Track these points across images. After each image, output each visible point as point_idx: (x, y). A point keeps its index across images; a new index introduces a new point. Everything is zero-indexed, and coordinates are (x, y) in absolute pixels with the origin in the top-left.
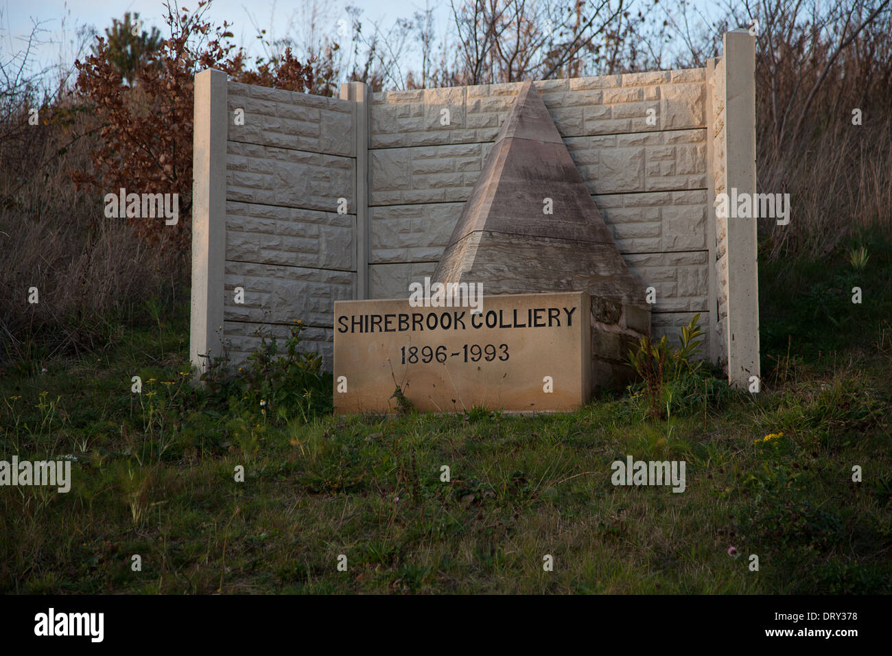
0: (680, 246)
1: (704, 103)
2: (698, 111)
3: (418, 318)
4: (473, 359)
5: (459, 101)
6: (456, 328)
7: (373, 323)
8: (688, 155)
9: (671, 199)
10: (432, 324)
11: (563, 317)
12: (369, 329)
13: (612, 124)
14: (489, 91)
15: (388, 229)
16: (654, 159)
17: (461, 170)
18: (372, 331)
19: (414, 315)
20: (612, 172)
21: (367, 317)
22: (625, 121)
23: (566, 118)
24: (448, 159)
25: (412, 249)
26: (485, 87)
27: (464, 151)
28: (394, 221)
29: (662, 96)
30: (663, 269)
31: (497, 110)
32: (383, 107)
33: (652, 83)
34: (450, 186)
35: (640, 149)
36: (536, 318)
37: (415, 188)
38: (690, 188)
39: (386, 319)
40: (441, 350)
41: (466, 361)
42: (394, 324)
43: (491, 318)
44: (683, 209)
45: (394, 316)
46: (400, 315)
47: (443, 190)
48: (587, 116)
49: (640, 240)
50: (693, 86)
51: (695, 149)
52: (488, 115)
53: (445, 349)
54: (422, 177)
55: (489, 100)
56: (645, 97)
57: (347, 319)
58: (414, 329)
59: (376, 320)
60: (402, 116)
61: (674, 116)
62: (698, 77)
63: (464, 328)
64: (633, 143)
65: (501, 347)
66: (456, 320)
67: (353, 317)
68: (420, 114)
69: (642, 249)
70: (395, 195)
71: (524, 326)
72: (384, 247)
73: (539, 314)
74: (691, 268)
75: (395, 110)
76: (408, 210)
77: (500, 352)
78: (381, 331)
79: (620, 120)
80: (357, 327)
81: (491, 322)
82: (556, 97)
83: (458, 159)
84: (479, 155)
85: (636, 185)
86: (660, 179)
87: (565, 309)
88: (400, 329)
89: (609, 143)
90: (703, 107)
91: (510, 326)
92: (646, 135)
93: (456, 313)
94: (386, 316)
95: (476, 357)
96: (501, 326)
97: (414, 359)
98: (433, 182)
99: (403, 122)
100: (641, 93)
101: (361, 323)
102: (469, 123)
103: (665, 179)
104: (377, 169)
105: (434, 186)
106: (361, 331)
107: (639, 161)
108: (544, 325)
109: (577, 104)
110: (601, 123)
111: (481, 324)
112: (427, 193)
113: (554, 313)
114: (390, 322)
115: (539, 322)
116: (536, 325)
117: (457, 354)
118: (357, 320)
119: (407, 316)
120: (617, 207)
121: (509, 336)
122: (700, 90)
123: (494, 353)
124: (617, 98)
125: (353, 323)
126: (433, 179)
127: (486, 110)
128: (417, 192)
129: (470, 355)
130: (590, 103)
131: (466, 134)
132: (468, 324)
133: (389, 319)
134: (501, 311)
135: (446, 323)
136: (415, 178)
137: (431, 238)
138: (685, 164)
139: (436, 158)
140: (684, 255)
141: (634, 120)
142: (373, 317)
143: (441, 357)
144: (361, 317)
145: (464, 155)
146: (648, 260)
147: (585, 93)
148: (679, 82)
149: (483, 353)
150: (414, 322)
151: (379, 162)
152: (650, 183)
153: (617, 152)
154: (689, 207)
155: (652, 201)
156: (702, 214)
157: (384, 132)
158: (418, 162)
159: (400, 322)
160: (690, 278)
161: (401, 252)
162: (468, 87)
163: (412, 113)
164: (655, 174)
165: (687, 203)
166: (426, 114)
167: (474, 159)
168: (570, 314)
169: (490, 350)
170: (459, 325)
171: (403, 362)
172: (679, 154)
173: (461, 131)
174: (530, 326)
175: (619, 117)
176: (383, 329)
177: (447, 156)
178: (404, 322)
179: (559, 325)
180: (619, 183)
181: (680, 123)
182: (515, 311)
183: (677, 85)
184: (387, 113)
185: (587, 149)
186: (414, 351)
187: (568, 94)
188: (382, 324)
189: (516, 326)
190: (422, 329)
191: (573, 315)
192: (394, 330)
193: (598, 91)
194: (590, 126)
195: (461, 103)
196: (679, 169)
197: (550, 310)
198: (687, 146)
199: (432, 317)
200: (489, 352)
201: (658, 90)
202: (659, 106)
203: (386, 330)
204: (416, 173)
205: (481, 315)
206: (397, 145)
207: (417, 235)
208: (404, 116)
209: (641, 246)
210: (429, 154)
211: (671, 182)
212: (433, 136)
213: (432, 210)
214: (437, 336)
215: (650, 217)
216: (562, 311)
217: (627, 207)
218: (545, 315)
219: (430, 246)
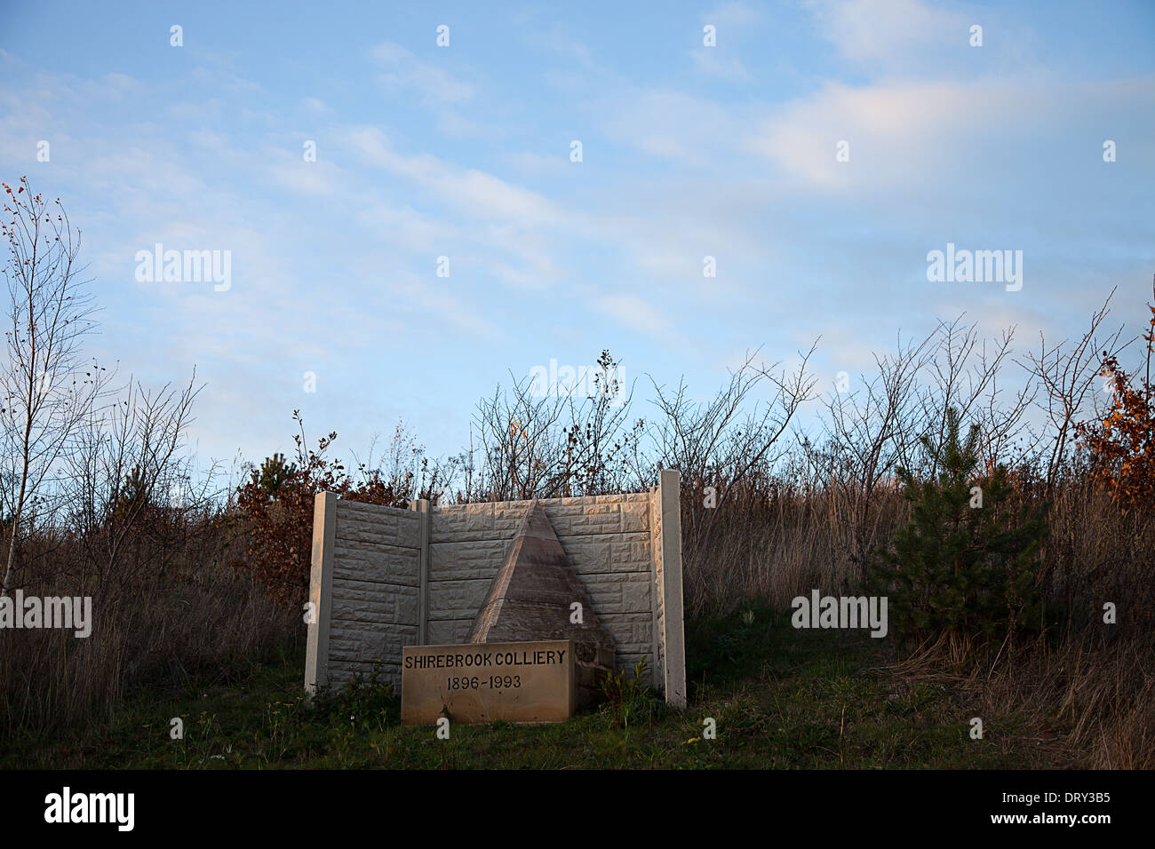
0: (634, 609)
1: (648, 515)
2: (645, 520)
3: (459, 658)
4: (496, 686)
5: (490, 512)
6: (485, 665)
7: (429, 661)
8: (639, 549)
9: (628, 578)
10: (469, 662)
11: (557, 657)
12: (426, 665)
13: (590, 528)
14: (509, 505)
15: (441, 596)
16: (616, 551)
17: (490, 557)
18: (428, 667)
19: (457, 656)
20: (590, 559)
21: (425, 657)
22: (598, 526)
23: (559, 524)
24: (481, 550)
25: (457, 611)
26: (506, 503)
27: (492, 545)
28: (445, 591)
29: (622, 510)
30: (623, 624)
31: (515, 518)
32: (439, 515)
33: (615, 501)
34: (483, 568)
35: (608, 544)
36: (538, 658)
37: (460, 569)
38: (640, 570)
39: (438, 659)
40: (475, 680)
41: (491, 687)
42: (443, 663)
43: (509, 657)
44: (637, 584)
45: (444, 656)
46: (448, 656)
47: (478, 570)
48: (573, 523)
49: (608, 605)
50: (641, 504)
51: (643, 545)
52: (509, 521)
53: (477, 679)
54: (465, 562)
55: (509, 511)
56: (611, 511)
57: (411, 659)
58: (457, 665)
59: (431, 659)
60: (451, 522)
61: (629, 524)
62: (644, 498)
63: (490, 664)
64: (603, 540)
65: (515, 678)
66: (485, 659)
67: (416, 657)
68: (464, 521)
69: (609, 611)
70: (446, 573)
71: (530, 663)
72: (438, 609)
73: (541, 655)
74: (641, 624)
75: (447, 518)
76: (455, 584)
77: (514, 682)
78: (434, 667)
79: (594, 526)
80: (418, 664)
81: (509, 661)
82: (553, 510)
83: (488, 550)
84: (502, 547)
85: (605, 568)
86: (621, 564)
87: (558, 652)
88: (447, 666)
89: (587, 540)
90: (648, 518)
91: (521, 663)
92: (612, 535)
93: (485, 655)
94: (438, 657)
95: (498, 685)
96: (515, 663)
97: (456, 686)
98: (472, 565)
99: (452, 525)
100: (608, 508)
101: (421, 662)
102: (496, 526)
103: (625, 564)
104: (434, 556)
105: (472, 568)
106: (421, 667)
107: (607, 552)
108: (544, 663)
109: (567, 515)
110: (582, 527)
111: (502, 662)
112: (467, 572)
113: (551, 655)
114: (441, 661)
115: (541, 660)
116: (539, 663)
117: (486, 683)
118: (418, 659)
119: (452, 656)
120: (594, 583)
121: (521, 670)
122: (645, 507)
123: (511, 682)
124: (592, 511)
125: (416, 662)
126: (472, 563)
127: (507, 518)
128: (461, 572)
129: (494, 683)
130: (575, 514)
131: (494, 534)
132: (493, 662)
133: (440, 659)
134: (515, 653)
135: (478, 662)
136: (459, 562)
137: (470, 603)
138: (638, 554)
139: (474, 549)
140: (636, 615)
141: (603, 526)
142: (429, 657)
143: (475, 685)
144: (421, 657)
145: (492, 547)
146: (613, 618)
147: (573, 507)
148: (632, 501)
149: (503, 682)
150: (457, 661)
151: (435, 551)
152: (614, 568)
153: (593, 546)
154: (640, 583)
155: (616, 579)
156: (648, 587)
157: (439, 532)
158: (462, 552)
159: (448, 660)
160: (641, 631)
161: (450, 612)
162: (496, 503)
163: (458, 520)
164: (617, 561)
165: (639, 580)
166: (467, 520)
167: (499, 550)
168: (561, 655)
169: (508, 680)
170: (487, 662)
171: (449, 689)
172: (633, 548)
173: (490, 531)
174: (535, 663)
175: (594, 523)
176: (436, 665)
177: (481, 548)
178: (450, 660)
179: (554, 663)
180: (594, 566)
181: (633, 528)
182: (525, 653)
183: (631, 503)
184: (442, 520)
185: (573, 544)
186: (456, 680)
187: (561, 508)
188: (435, 662)
189: (525, 663)
190: (462, 666)
191: (563, 656)
192: (443, 666)
193: (580, 507)
194: (575, 529)
196: (633, 558)
197: (548, 652)
198: (638, 543)
199: (469, 658)
200: (507, 681)
201: (619, 506)
202: (619, 516)
203: (438, 666)
204: (461, 559)
205: (502, 656)
206: (448, 541)
207: (460, 601)
208: (453, 521)
209: (609, 608)
210: (469, 546)
211: (629, 567)
212: (472, 534)
213: (471, 584)
214: (472, 671)
215: (615, 590)
216: (557, 654)
217: (600, 582)
218: (545, 656)
219: (469, 608)
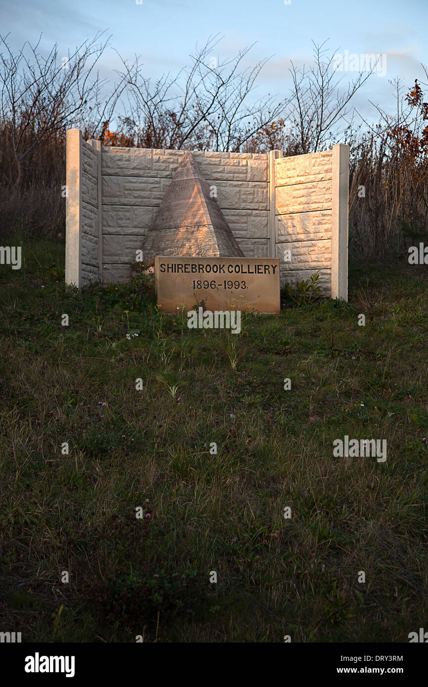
0: (257, 236)
1: (267, 171)
2: (265, 174)
3: (201, 267)
4: (229, 287)
5: (150, 156)
6: (220, 272)
7: (178, 268)
8: (260, 194)
9: (252, 214)
10: (208, 270)
11: (271, 269)
12: (177, 271)
13: (226, 176)
14: (165, 153)
15: (112, 217)
16: (244, 194)
17: (150, 190)
18: (178, 272)
19: (199, 265)
20: (226, 198)
21: (175, 265)
22: (232, 175)
23: (203, 170)
24: (143, 185)
25: (124, 228)
26: (162, 150)
27: (152, 181)
28: (115, 213)
29: (249, 164)
30: (248, 246)
31: (169, 162)
32: (108, 154)
33: (244, 158)
34: (145, 198)
35: (238, 189)
36: (258, 269)
37: (126, 198)
38: (260, 209)
39: (185, 266)
40: (213, 283)
41: (225, 288)
42: (189, 269)
43: (237, 268)
44: (259, 219)
45: (189, 265)
46: (192, 265)
47: (141, 200)
48: (215, 170)
49: (237, 232)
50: (263, 162)
51: (263, 191)
52: (165, 164)
53: (215, 282)
54: (129, 192)
55: (165, 157)
56: (241, 164)
57: (165, 265)
58: (199, 272)
59: (180, 266)
60: (119, 160)
61: (254, 175)
62: (265, 158)
63: (224, 272)
64: (236, 186)
65: (242, 282)
66: (220, 268)
67: (168, 265)
68: (128, 160)
69: (239, 236)
70: (116, 200)
71: (253, 273)
72: (109, 226)
73: (260, 267)
74: (261, 246)
75: (114, 157)
76: (122, 208)
77: (241, 285)
78: (182, 272)
79: (229, 174)
80: (170, 269)
81: (237, 270)
82: (199, 160)
83: (149, 185)
84: (159, 184)
85: (237, 206)
86: (247, 204)
87: (272, 266)
88: (192, 272)
89: (224, 185)
90: (267, 172)
91: (246, 273)
92: (242, 182)
93: (220, 265)
94: (185, 265)
95: (230, 287)
96: (242, 272)
97: (199, 286)
98: (136, 195)
99: (120, 163)
100: (239, 163)
101: (172, 268)
102: (154, 168)
103: (249, 204)
104: (105, 186)
105: (135, 197)
106: (172, 272)
107: (238, 194)
108: (262, 273)
109: (209, 164)
110: (220, 174)
111: (232, 271)
112: (133, 201)
113: (267, 267)
114: (187, 268)
115: (260, 271)
116: (259, 273)
117: (221, 285)
118: (170, 266)
119: (196, 265)
120: (228, 215)
121: (246, 277)
122: (266, 165)
123: (239, 285)
124: (228, 164)
125: (168, 268)
126: (136, 193)
127: (163, 162)
128: (127, 199)
129: (227, 286)
130: (215, 165)
131: (153, 173)
132: (226, 271)
133: (187, 266)
134: (242, 265)
135: (215, 270)
136: (126, 192)
137: (136, 223)
138: (259, 197)
139: (136, 183)
140: (257, 240)
141: (235, 175)
142: (178, 265)
143: (213, 286)
144: (172, 264)
145: (152, 183)
146: (242, 241)
147: (214, 159)
148: (256, 159)
149: (234, 285)
150: (199, 268)
151: (107, 182)
152: (243, 205)
153: (228, 189)
155: (244, 214)
157: (108, 167)
158: (128, 184)
159: (192, 268)
160: (260, 251)
161: (119, 229)
162: (154, 150)
163: (124, 159)
164: (244, 201)
165: (259, 216)
166: (132, 161)
167: (157, 186)
168: (274, 268)
170: (222, 271)
171: (194, 288)
172: (256, 193)
173: (150, 171)
174: (256, 273)
175: (229, 173)
176: (184, 271)
177: (144, 183)
178: (194, 268)
179: (269, 273)
180: (229, 204)
181: (256, 178)
182: (249, 265)
183: (255, 161)
184: (111, 158)
186: (199, 282)
187: (205, 158)
188: (183, 269)
189: (249, 273)
190: (203, 272)
192: (189, 272)
193: (219, 159)
194: (215, 175)
195: (151, 157)
196: (256, 200)
197: (265, 266)
198: (260, 190)
199: (208, 267)
200: (237, 284)
201: (247, 161)
202: (247, 169)
203: (185, 272)
204: (126, 190)
205: (232, 267)
206: (116, 175)
207: (128, 221)
208: (120, 160)
209: (239, 234)
210: (133, 181)
211: (252, 206)
212: (136, 172)
213: (136, 209)
214: (211, 276)
215: (243, 221)
216: (270, 266)
217: (232, 215)
218: (263, 268)
219: (134, 227)
